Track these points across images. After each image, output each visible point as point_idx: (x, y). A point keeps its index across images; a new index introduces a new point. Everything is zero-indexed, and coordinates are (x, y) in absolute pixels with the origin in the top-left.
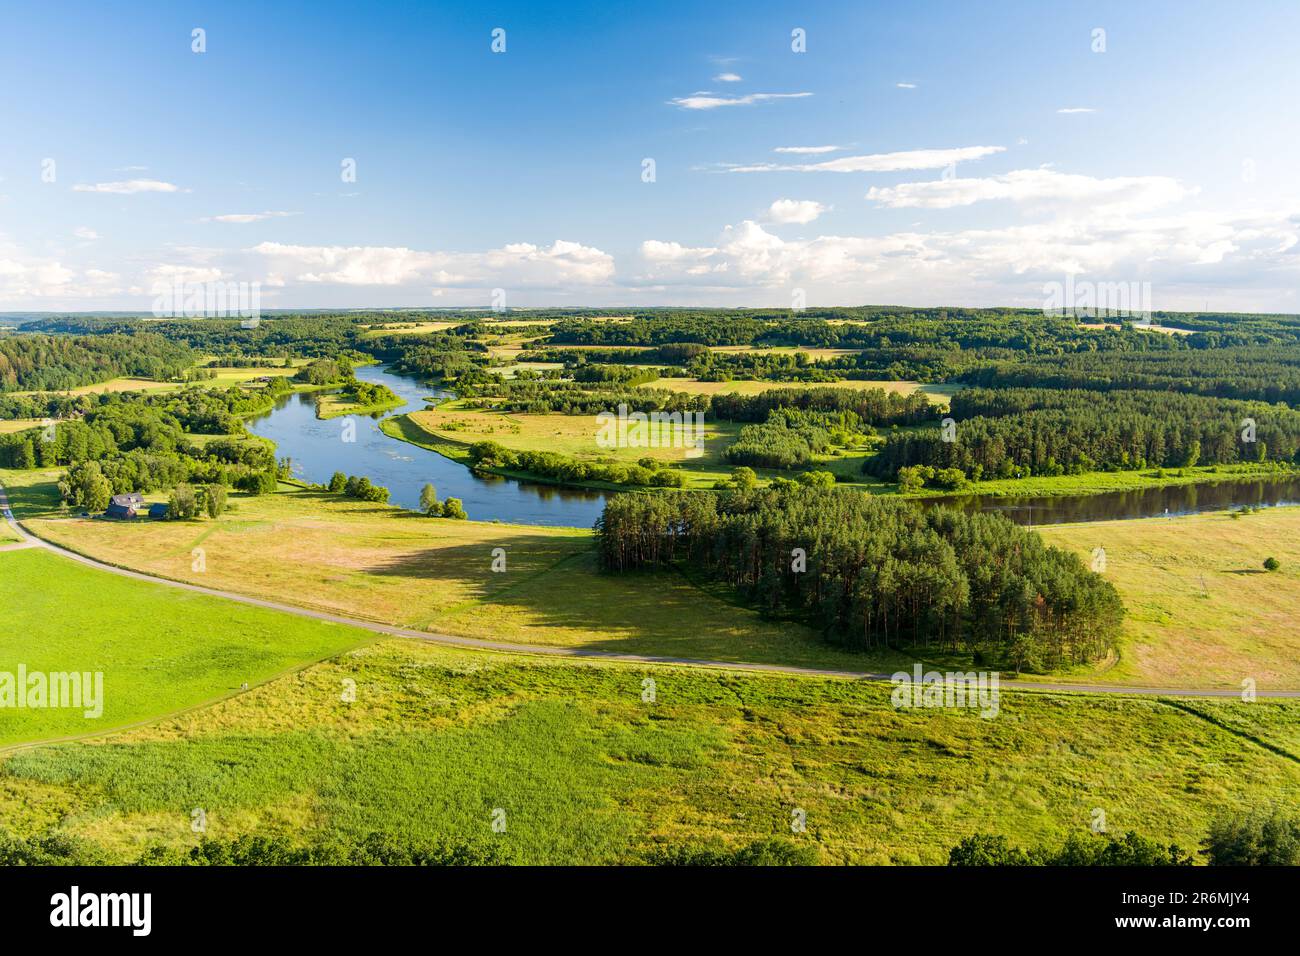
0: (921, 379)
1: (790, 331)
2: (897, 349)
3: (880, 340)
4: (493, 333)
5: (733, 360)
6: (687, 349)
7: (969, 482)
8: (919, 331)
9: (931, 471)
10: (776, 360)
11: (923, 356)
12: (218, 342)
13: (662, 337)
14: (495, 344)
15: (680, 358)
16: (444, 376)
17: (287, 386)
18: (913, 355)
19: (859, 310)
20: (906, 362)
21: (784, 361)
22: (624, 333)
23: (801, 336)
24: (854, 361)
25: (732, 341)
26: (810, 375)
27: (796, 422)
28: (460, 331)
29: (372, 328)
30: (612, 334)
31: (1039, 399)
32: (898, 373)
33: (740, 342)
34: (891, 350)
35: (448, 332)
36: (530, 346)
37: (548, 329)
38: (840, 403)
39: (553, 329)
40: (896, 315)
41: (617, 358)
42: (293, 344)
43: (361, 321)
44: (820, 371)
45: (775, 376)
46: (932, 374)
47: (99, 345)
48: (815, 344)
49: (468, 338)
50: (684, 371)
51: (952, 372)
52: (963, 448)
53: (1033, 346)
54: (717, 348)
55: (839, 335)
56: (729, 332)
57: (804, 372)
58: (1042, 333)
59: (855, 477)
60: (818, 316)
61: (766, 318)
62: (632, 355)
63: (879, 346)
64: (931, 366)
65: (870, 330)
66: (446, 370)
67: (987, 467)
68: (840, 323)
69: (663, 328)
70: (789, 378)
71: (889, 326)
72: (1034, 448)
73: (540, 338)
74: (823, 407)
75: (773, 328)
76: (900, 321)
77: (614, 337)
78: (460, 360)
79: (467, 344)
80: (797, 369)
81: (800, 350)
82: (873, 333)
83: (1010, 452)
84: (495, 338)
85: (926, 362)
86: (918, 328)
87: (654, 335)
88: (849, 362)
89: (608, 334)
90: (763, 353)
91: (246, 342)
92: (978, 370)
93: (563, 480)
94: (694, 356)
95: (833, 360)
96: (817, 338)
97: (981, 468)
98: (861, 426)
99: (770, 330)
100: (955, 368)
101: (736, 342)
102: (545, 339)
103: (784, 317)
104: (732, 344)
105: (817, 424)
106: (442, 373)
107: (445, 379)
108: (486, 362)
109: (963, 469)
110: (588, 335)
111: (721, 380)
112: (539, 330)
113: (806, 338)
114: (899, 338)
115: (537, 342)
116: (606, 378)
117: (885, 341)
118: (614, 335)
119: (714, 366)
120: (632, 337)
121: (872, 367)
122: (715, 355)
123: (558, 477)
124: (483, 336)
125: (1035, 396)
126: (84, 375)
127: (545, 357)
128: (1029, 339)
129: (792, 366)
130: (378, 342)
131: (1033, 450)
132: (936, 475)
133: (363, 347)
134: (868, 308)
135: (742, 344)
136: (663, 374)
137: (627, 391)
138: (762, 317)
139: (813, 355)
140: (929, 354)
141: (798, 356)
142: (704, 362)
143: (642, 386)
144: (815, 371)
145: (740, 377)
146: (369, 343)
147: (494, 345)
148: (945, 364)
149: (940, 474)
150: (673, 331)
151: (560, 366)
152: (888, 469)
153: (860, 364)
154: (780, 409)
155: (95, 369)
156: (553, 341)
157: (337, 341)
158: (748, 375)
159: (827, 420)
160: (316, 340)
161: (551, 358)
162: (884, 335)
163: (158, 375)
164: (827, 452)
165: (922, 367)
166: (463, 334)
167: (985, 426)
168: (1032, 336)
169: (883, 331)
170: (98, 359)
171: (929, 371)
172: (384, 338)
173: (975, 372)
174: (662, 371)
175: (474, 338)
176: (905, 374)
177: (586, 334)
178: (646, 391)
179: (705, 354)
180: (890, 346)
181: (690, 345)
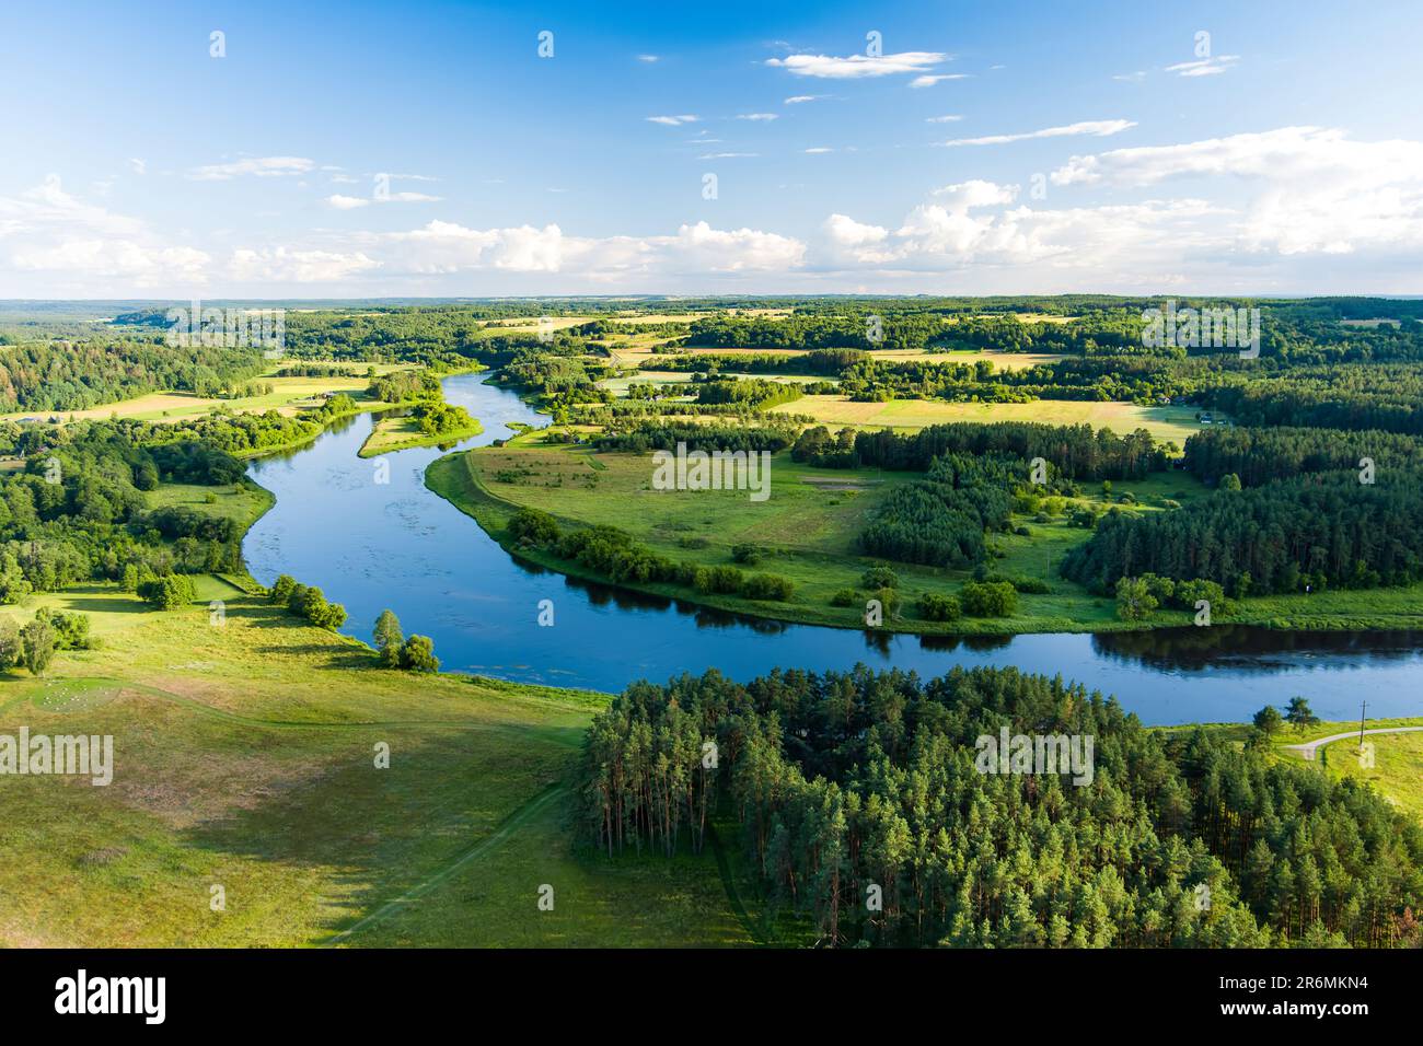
0: (1138, 400)
1: (971, 331)
2: (1106, 358)
3: (1083, 343)
4: (623, 332)
5: (898, 370)
6: (842, 355)
7: (1230, 603)
8: (1134, 331)
9: (1167, 583)
10: (952, 371)
11: (1140, 367)
12: (312, 342)
13: (817, 338)
14: (622, 346)
15: (832, 367)
16: (544, 391)
17: (349, 406)
18: (1127, 366)
19: (1058, 300)
20: (1118, 376)
21: (961, 373)
22: (772, 333)
23: (986, 336)
24: (1051, 374)
25: (901, 343)
26: (991, 392)
27: (967, 476)
28: (588, 329)
29: (488, 325)
30: (759, 334)
31: (1318, 446)
32: (1108, 391)
33: (911, 344)
34: (1098, 358)
35: (572, 331)
36: (661, 349)
37: (688, 327)
38: (1030, 448)
39: (694, 327)
40: (1104, 308)
41: (757, 367)
42: (393, 346)
43: (483, 316)
44: (1007, 388)
45: (949, 395)
46: (1153, 392)
47: (136, 352)
48: (1003, 347)
49: (593, 339)
50: (835, 384)
51: (1180, 389)
52: (1218, 548)
53: (1285, 351)
54: (882, 352)
55: (1032, 336)
56: (897, 333)
57: (986, 387)
58: (1294, 334)
59: (1048, 585)
60: (1008, 310)
61: (946, 312)
62: (777, 363)
63: (1083, 352)
64: (1151, 381)
65: (1072, 330)
66: (547, 384)
67: (1257, 575)
68: (1033, 319)
69: (820, 327)
70: (966, 396)
71: (1095, 324)
72: (1332, 545)
73: (674, 339)
74: (1006, 451)
75: (952, 327)
76: (1109, 317)
77: (760, 338)
78: (571, 369)
79: (589, 347)
80: (978, 385)
81: (984, 356)
82: (1074, 334)
83: (1293, 553)
84: (625, 338)
85: (1144, 375)
86: (1132, 327)
87: (809, 335)
88: (1045, 374)
89: (754, 335)
90: (936, 360)
91: (344, 342)
92: (1216, 388)
93: (619, 581)
94: (851, 365)
95: (1024, 371)
96: (1005, 340)
97: (1247, 578)
98: (1059, 482)
99: (948, 329)
100: (1183, 384)
101: (905, 345)
102: (680, 341)
103: (967, 310)
104: (901, 347)
105: (996, 481)
106: (542, 388)
107: (543, 396)
108: (600, 371)
109: (1218, 580)
110: (730, 336)
111: (879, 399)
112: (676, 328)
113: (992, 340)
114: (1108, 340)
115: (670, 344)
116: (735, 397)
117: (1090, 345)
118: (762, 336)
119: (875, 377)
120: (782, 338)
121: (1073, 381)
122: (877, 363)
123: (612, 576)
124: (611, 336)
125: (1312, 442)
126: (105, 391)
127: (673, 365)
128: (1278, 342)
129: (971, 381)
130: (488, 344)
131: (1330, 549)
132: (1177, 592)
133: (470, 351)
134: (1070, 297)
135: (913, 347)
136: (810, 390)
137: (757, 416)
138: (941, 311)
139: (1000, 363)
140: (1148, 364)
141: (979, 365)
142: (862, 372)
143: (776, 410)
144: (999, 387)
145: (905, 395)
146: (478, 345)
147: (620, 347)
148: (1170, 378)
149: (1184, 589)
150: (831, 331)
151: (687, 376)
152: (1099, 577)
153: (1058, 379)
154: (947, 455)
155: (124, 383)
156: (690, 343)
157: (443, 342)
158: (914, 392)
159: (1011, 474)
160: (420, 341)
161: (681, 366)
162: (1088, 337)
163: (201, 389)
164: (1008, 530)
165: (1139, 382)
166: (588, 333)
167: (1250, 506)
168: (1282, 338)
169: (1087, 331)
170: (128, 370)
171: (1149, 388)
172: (496, 339)
173: (1210, 391)
174: (807, 386)
175: (600, 338)
176: (1117, 392)
177: (727, 334)
178: (781, 417)
179: (865, 362)
180: (1098, 353)
181: (847, 351)
